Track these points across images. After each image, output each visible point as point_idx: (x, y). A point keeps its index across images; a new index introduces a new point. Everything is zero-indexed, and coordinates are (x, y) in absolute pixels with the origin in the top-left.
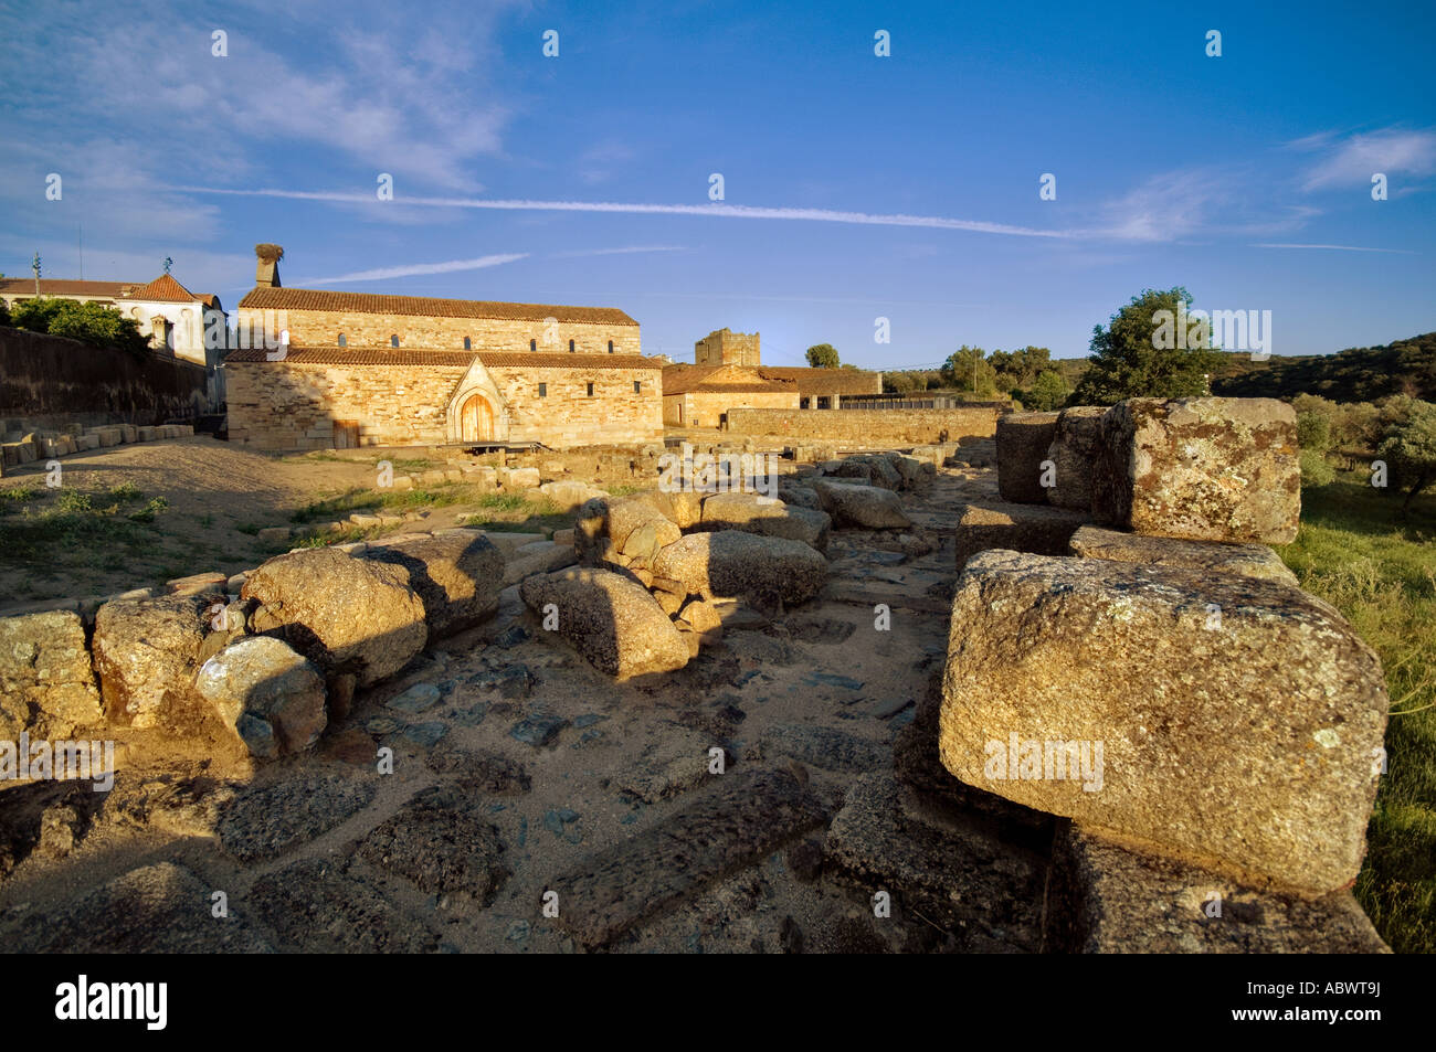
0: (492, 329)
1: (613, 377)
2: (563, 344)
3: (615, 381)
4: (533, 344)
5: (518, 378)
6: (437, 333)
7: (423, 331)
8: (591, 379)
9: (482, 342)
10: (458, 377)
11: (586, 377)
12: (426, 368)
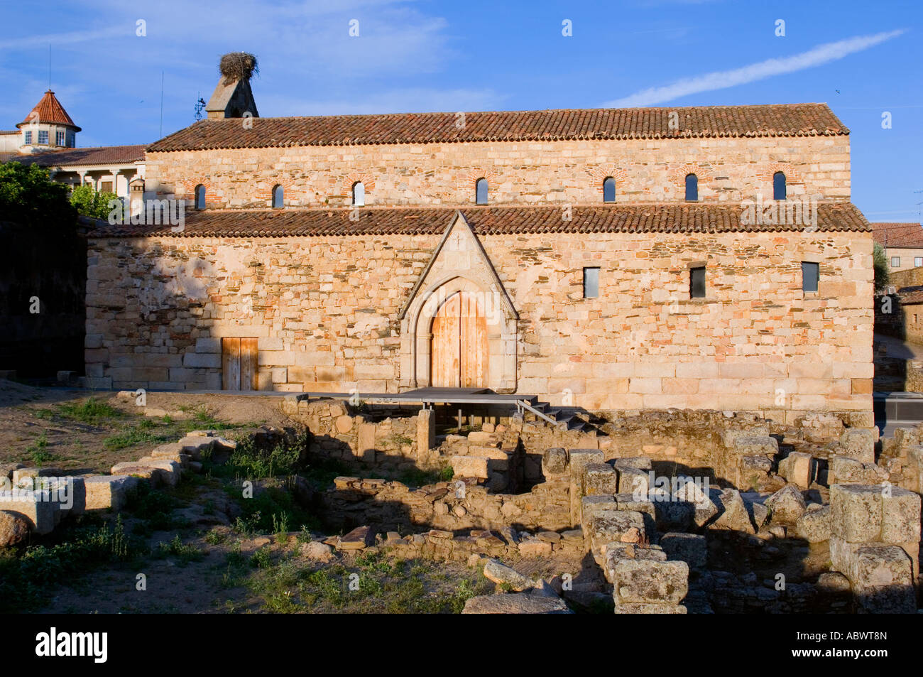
0: (528, 162)
1: (751, 251)
2: (670, 185)
3: (755, 262)
4: (608, 187)
5: (541, 256)
6: (429, 174)
7: (403, 171)
8: (698, 258)
9: (507, 187)
10: (425, 256)
11: (687, 254)
12: (369, 239)
